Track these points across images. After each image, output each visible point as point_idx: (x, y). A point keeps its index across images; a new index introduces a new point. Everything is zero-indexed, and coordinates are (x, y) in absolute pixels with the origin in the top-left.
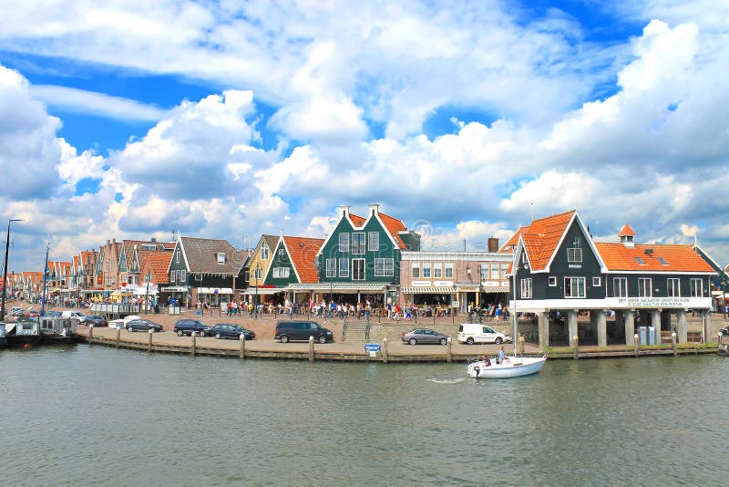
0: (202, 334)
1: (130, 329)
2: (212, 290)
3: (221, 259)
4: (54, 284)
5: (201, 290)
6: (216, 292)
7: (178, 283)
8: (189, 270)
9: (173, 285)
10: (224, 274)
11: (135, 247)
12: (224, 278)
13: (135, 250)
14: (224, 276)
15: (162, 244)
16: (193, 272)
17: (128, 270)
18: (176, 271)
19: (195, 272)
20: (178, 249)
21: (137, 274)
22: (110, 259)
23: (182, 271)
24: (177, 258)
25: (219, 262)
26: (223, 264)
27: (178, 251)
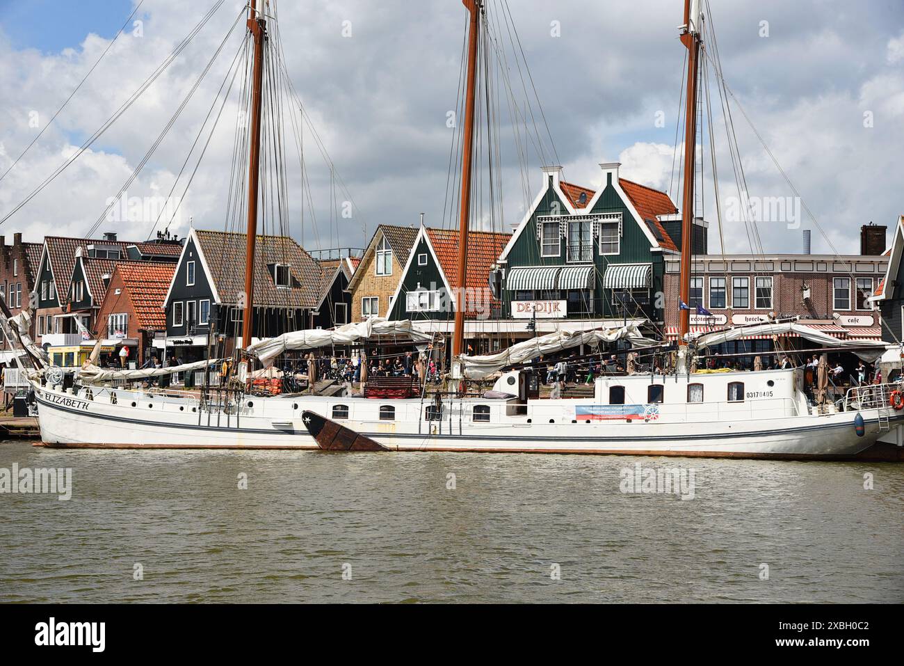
7: (193, 328)
8: (218, 301)
9: (180, 332)
10: (291, 309)
11: (79, 253)
12: (290, 316)
13: (78, 258)
14: (290, 313)
15: (134, 246)
16: (226, 304)
17: (61, 304)
18: (187, 302)
19: (231, 305)
20: (191, 255)
21: (88, 311)
22: (6, 281)
23: (201, 301)
24: (187, 274)
25: (278, 283)
26: (286, 287)
27: (191, 259)
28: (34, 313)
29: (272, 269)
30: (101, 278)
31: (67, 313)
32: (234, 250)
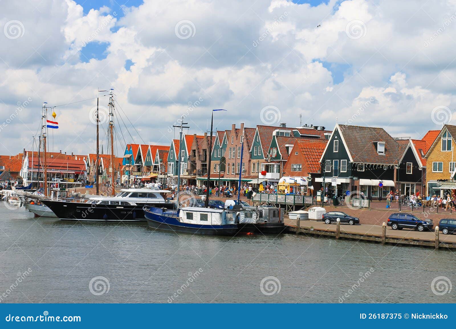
0: (421, 228)
1: (327, 221)
2: (375, 182)
3: (381, 149)
4: (139, 169)
5: (363, 182)
6: (381, 184)
7: (336, 173)
8: (352, 161)
9: (329, 175)
10: (386, 165)
11: (274, 133)
12: (385, 169)
13: (274, 136)
14: (385, 167)
15: (297, 130)
16: (355, 162)
17: (265, 158)
18: (334, 160)
19: (358, 163)
20: (336, 137)
21: (279, 162)
22: (236, 145)
23: (341, 160)
24: (334, 146)
25: (379, 152)
26: (383, 154)
27: (336, 139)
28: (250, 161)
29: (376, 145)
30: (284, 146)
31: (269, 163)
32: (357, 135)
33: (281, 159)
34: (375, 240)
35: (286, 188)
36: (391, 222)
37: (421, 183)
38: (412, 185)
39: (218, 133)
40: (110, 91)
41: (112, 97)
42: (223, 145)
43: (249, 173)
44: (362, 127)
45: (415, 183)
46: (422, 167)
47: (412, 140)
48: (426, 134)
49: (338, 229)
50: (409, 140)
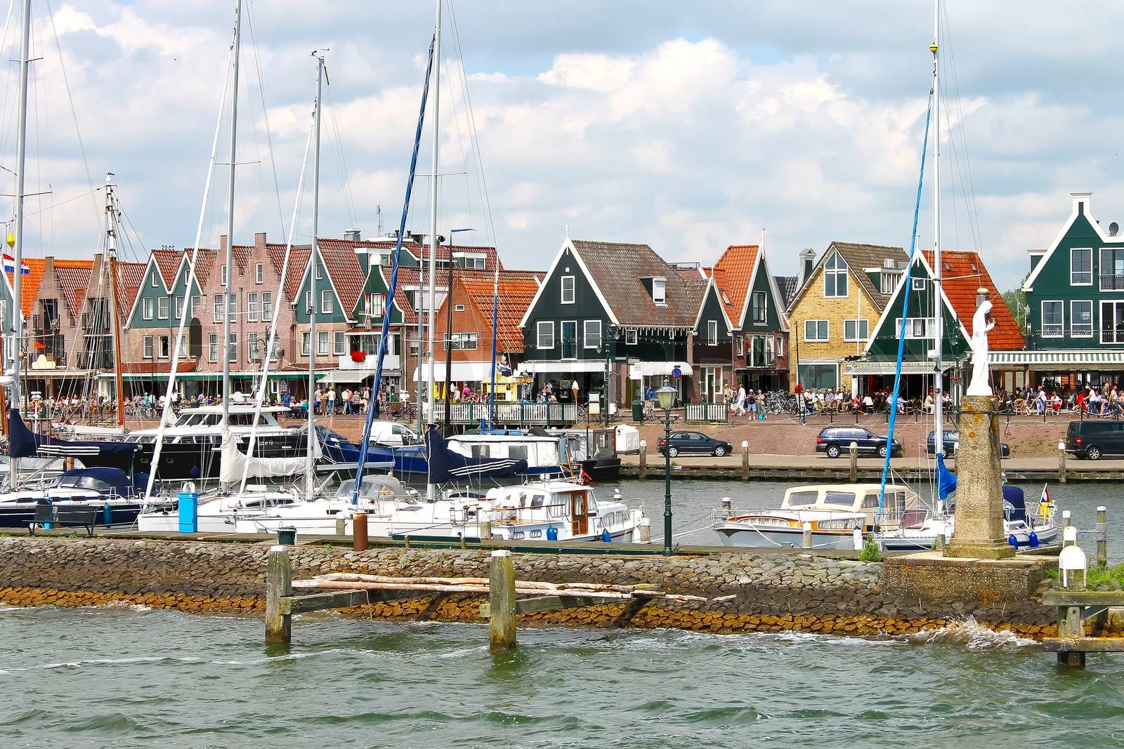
3: (659, 292)
6: (677, 370)
7: (572, 351)
8: (615, 322)
9: (546, 355)
10: (671, 330)
12: (672, 337)
13: (376, 267)
14: (671, 333)
16: (623, 325)
17: (350, 319)
18: (562, 322)
19: (626, 326)
20: (567, 270)
21: (397, 328)
22: (242, 289)
23: (585, 322)
24: (562, 290)
25: (656, 300)
26: (663, 304)
27: (568, 274)
28: (293, 328)
29: (648, 285)
30: (401, 290)
31: (368, 331)
32: (608, 261)
33: (403, 321)
34: (832, 476)
35: (508, 389)
36: (826, 445)
37: (730, 365)
38: (718, 370)
39: (155, 255)
40: (108, 178)
41: (112, 191)
42: (176, 288)
43: (293, 358)
44: (611, 244)
45: (720, 366)
46: (732, 329)
47: (704, 269)
48: (722, 253)
49: (745, 462)
50: (696, 269)
